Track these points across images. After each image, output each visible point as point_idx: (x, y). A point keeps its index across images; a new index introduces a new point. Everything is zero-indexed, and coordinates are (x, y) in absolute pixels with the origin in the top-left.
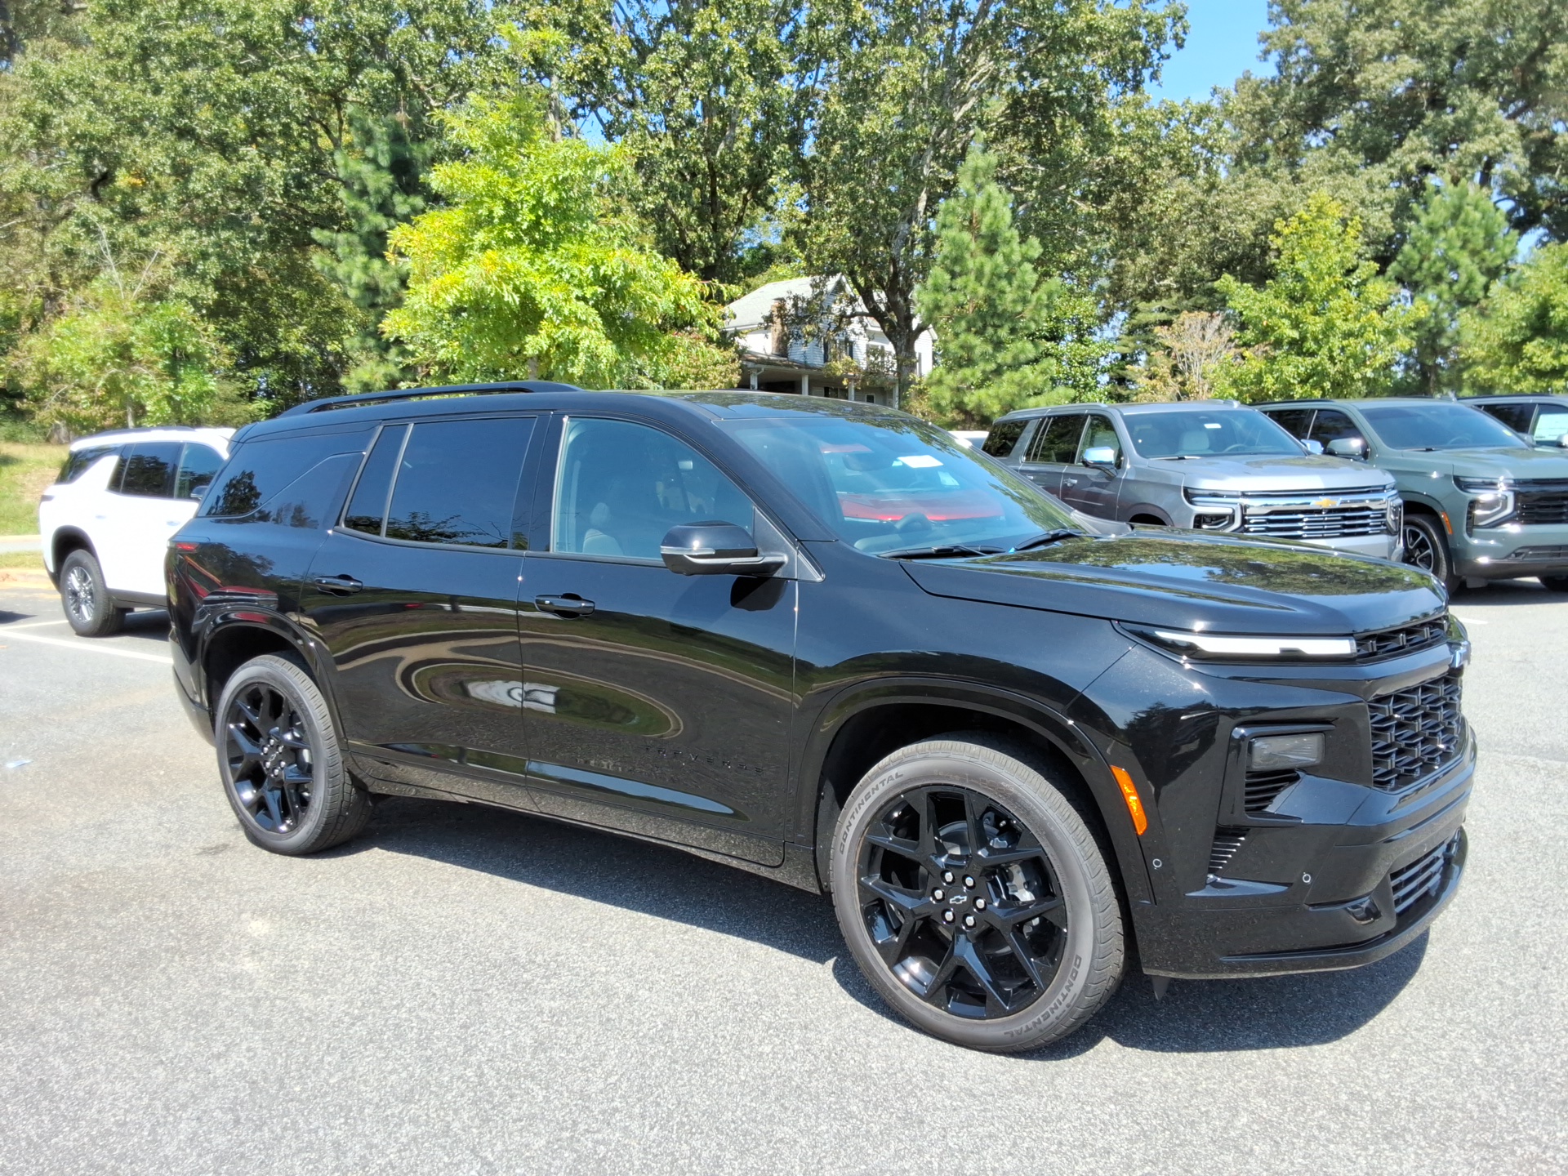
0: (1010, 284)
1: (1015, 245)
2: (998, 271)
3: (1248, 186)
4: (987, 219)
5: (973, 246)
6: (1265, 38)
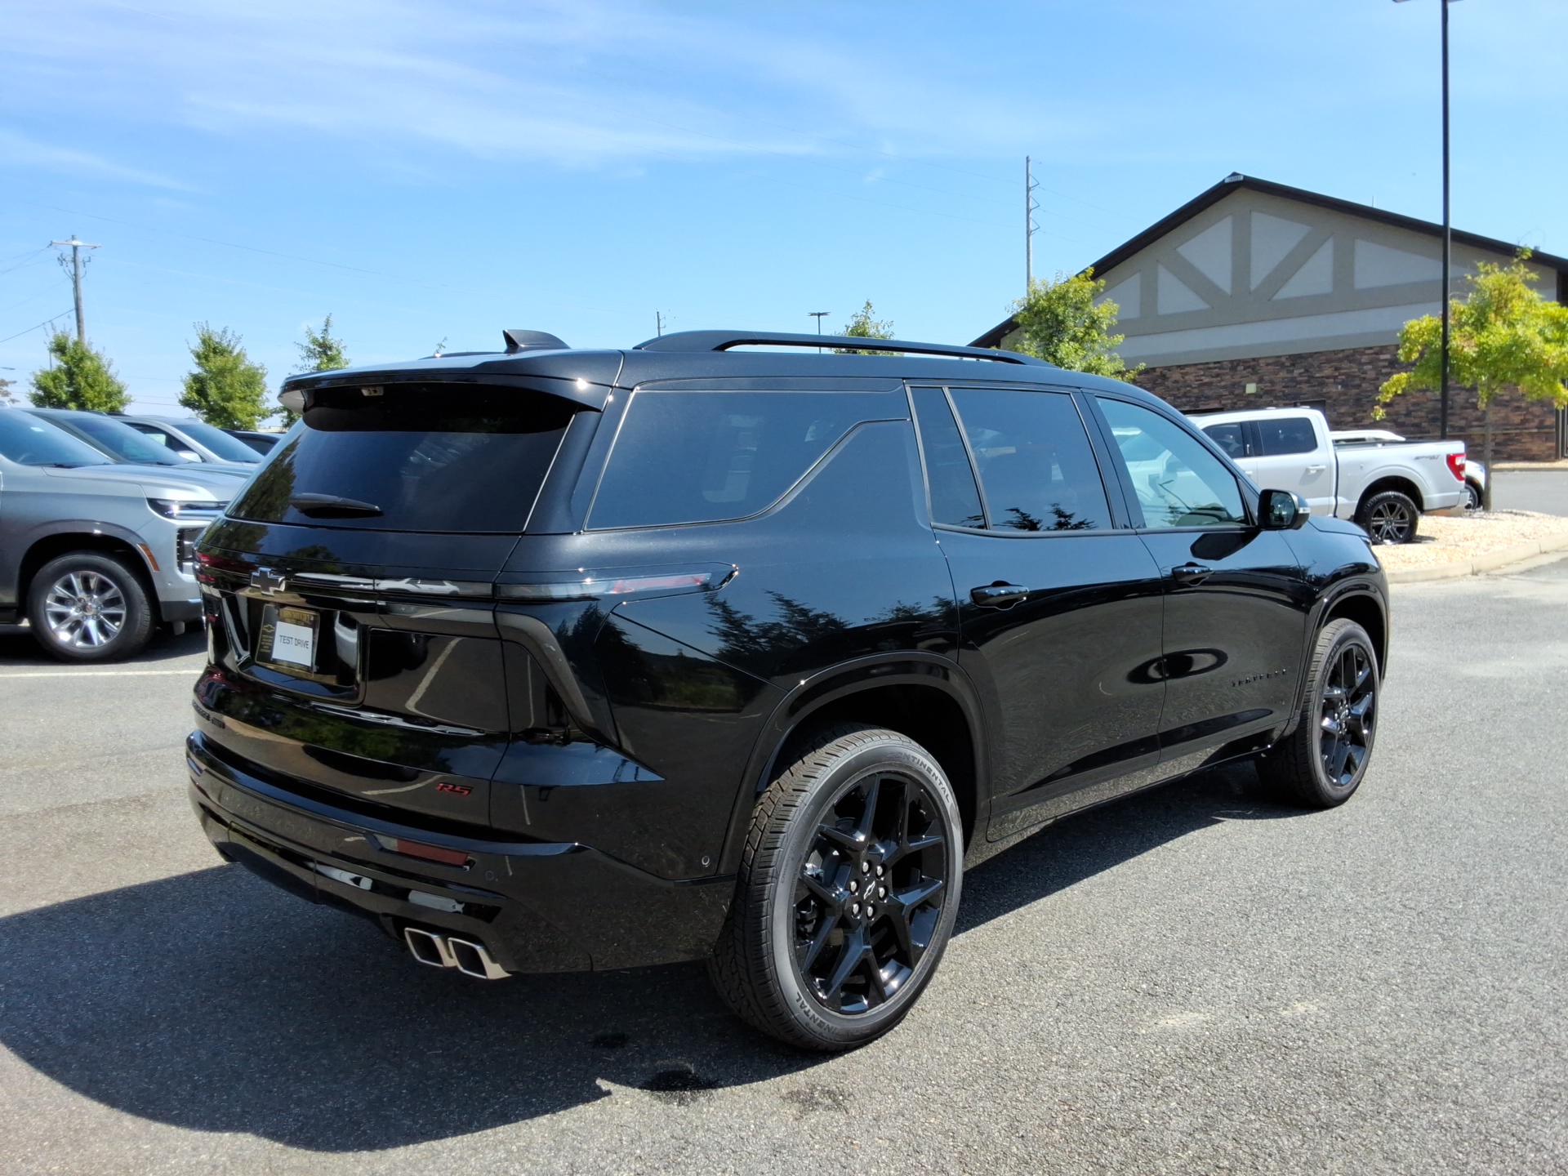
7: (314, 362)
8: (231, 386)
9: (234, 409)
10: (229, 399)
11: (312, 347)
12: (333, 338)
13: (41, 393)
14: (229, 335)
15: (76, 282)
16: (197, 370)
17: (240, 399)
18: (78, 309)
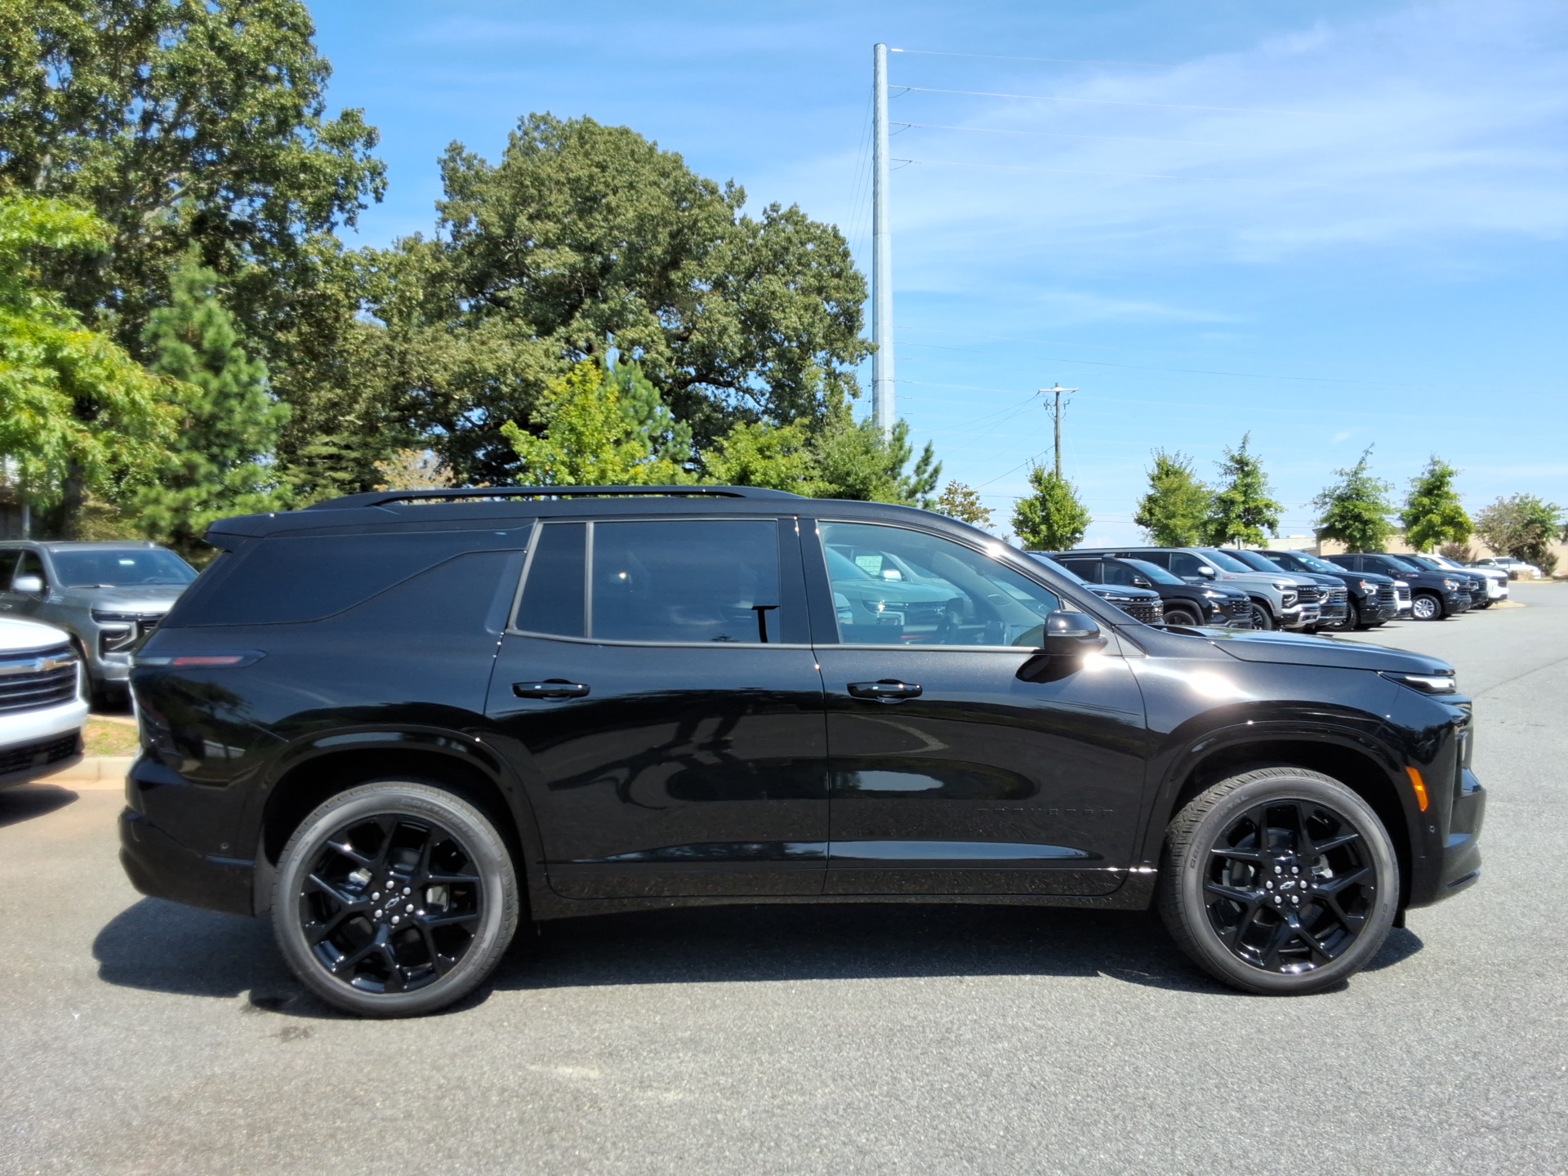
0: (241, 404)
1: (242, 363)
2: (227, 390)
3: (434, 339)
4: (210, 334)
5: (193, 360)
6: (442, 208)
7: (1231, 479)
8: (1174, 504)
9: (1175, 525)
10: (1172, 516)
11: (1229, 464)
12: (1250, 454)
13: (1021, 518)
14: (1181, 459)
15: (1056, 423)
16: (1151, 492)
17: (1183, 515)
18: (1056, 445)
